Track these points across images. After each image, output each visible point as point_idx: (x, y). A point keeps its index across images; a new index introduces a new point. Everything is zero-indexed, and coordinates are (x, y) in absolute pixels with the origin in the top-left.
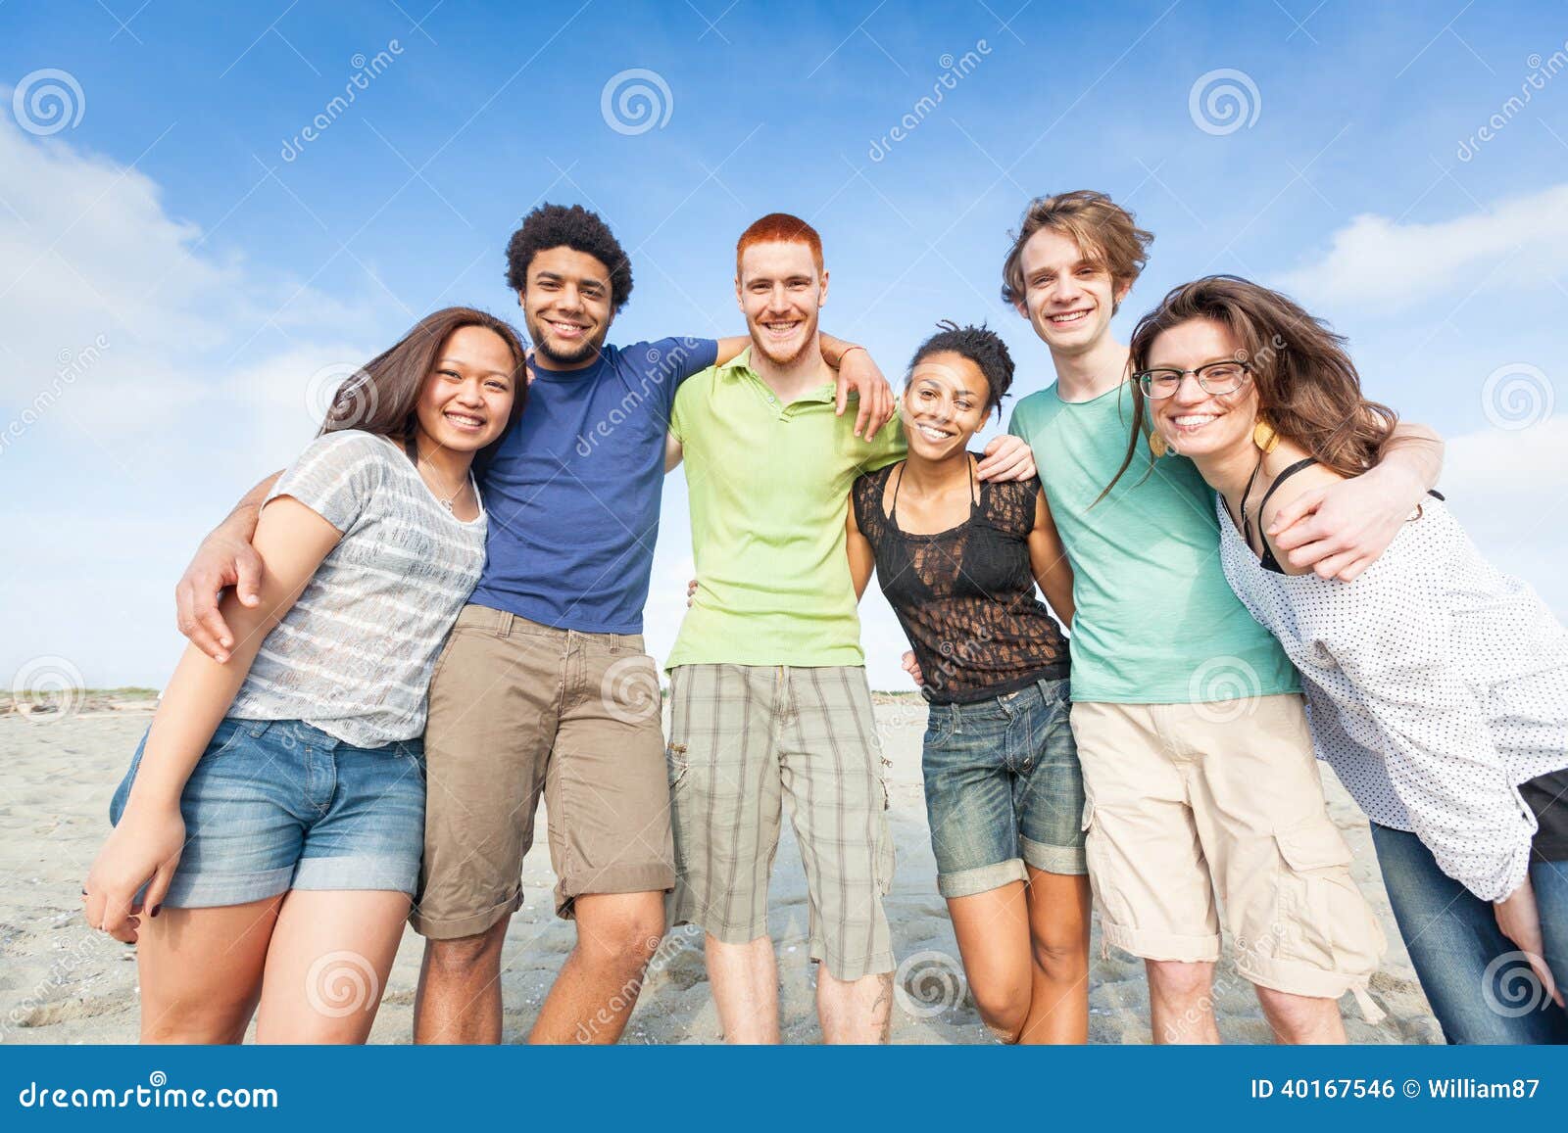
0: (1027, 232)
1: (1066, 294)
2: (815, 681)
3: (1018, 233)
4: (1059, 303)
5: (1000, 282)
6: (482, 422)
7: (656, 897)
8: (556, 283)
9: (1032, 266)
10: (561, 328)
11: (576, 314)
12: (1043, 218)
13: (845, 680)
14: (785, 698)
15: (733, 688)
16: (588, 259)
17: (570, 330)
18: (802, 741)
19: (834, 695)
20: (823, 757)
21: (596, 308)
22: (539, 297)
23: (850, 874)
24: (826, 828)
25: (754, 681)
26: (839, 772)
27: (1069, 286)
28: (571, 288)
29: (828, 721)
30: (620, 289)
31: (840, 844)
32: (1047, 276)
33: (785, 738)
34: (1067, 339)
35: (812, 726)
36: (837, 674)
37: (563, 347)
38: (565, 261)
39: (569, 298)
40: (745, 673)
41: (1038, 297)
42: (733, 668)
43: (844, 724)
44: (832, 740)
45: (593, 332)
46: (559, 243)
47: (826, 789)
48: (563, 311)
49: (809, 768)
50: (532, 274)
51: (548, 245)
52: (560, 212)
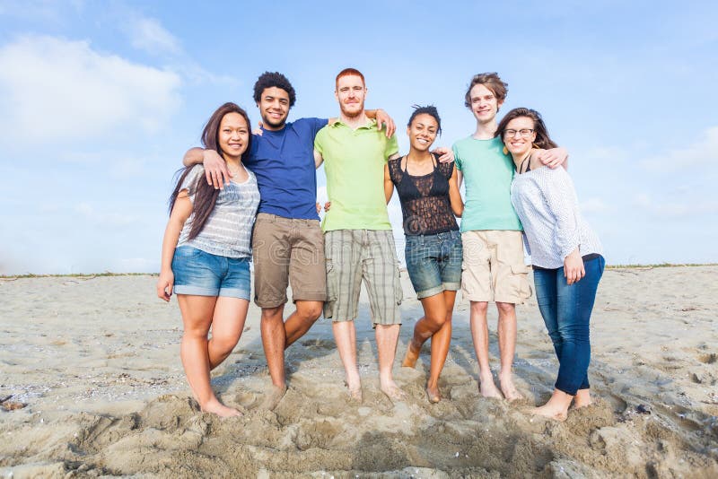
0: (472, 86)
1: (482, 105)
2: (376, 235)
3: (469, 85)
4: (480, 108)
5: (464, 100)
6: (241, 145)
7: (320, 304)
8: (272, 99)
9: (473, 96)
10: (273, 115)
11: (279, 110)
12: (477, 81)
13: (386, 235)
14: (366, 240)
15: (348, 238)
16: (282, 91)
17: (277, 116)
18: (371, 255)
19: (382, 239)
20: (379, 259)
21: (285, 108)
22: (266, 104)
23: (387, 294)
24: (379, 281)
25: (356, 235)
26: (384, 264)
27: (483, 102)
28: (277, 101)
29: (380, 247)
30: (292, 101)
31: (384, 285)
32: (478, 99)
33: (365, 254)
34: (483, 118)
35: (375, 250)
36: (383, 233)
37: (274, 121)
38: (275, 92)
39: (276, 104)
40: (352, 233)
41: (475, 106)
42: (348, 231)
43: (386, 248)
44: (382, 253)
45: (283, 116)
46: (273, 86)
47: (379, 269)
48: (274, 109)
49: (374, 264)
50: (263, 96)
51: (269, 86)
52: (272, 75)
